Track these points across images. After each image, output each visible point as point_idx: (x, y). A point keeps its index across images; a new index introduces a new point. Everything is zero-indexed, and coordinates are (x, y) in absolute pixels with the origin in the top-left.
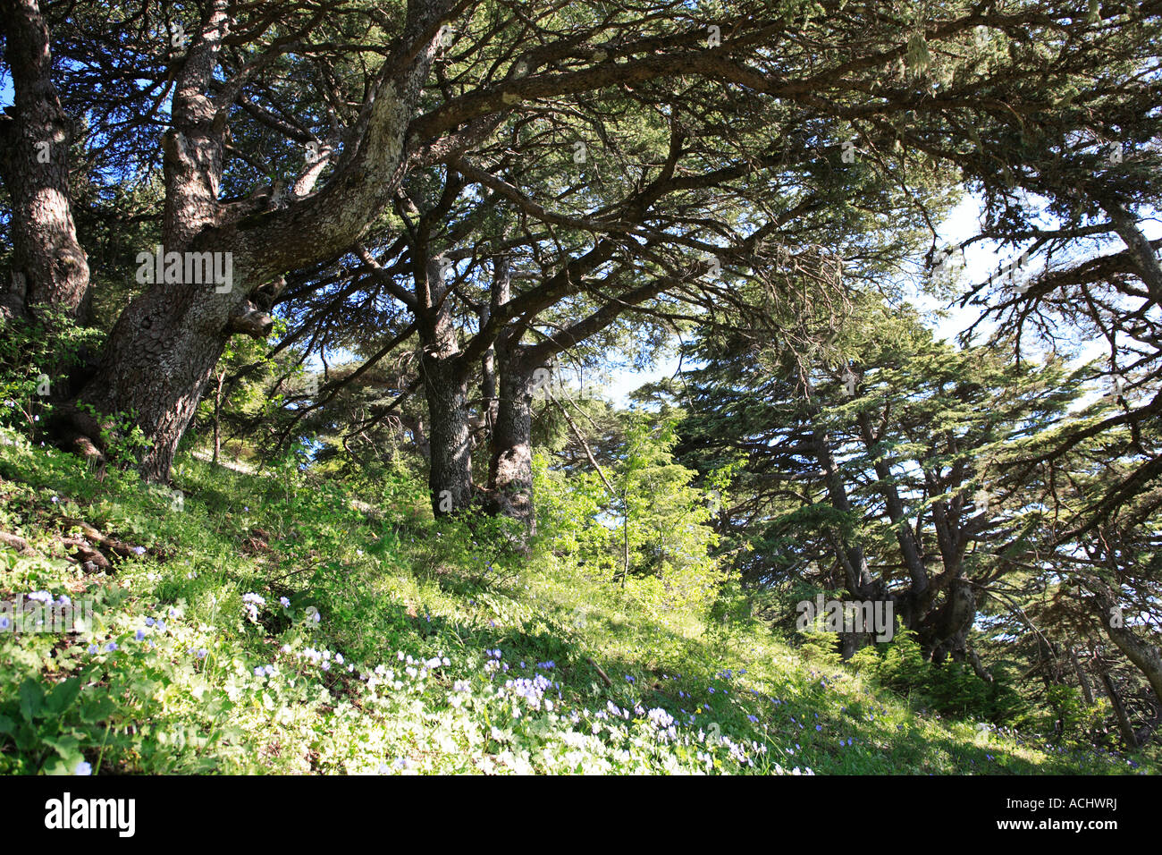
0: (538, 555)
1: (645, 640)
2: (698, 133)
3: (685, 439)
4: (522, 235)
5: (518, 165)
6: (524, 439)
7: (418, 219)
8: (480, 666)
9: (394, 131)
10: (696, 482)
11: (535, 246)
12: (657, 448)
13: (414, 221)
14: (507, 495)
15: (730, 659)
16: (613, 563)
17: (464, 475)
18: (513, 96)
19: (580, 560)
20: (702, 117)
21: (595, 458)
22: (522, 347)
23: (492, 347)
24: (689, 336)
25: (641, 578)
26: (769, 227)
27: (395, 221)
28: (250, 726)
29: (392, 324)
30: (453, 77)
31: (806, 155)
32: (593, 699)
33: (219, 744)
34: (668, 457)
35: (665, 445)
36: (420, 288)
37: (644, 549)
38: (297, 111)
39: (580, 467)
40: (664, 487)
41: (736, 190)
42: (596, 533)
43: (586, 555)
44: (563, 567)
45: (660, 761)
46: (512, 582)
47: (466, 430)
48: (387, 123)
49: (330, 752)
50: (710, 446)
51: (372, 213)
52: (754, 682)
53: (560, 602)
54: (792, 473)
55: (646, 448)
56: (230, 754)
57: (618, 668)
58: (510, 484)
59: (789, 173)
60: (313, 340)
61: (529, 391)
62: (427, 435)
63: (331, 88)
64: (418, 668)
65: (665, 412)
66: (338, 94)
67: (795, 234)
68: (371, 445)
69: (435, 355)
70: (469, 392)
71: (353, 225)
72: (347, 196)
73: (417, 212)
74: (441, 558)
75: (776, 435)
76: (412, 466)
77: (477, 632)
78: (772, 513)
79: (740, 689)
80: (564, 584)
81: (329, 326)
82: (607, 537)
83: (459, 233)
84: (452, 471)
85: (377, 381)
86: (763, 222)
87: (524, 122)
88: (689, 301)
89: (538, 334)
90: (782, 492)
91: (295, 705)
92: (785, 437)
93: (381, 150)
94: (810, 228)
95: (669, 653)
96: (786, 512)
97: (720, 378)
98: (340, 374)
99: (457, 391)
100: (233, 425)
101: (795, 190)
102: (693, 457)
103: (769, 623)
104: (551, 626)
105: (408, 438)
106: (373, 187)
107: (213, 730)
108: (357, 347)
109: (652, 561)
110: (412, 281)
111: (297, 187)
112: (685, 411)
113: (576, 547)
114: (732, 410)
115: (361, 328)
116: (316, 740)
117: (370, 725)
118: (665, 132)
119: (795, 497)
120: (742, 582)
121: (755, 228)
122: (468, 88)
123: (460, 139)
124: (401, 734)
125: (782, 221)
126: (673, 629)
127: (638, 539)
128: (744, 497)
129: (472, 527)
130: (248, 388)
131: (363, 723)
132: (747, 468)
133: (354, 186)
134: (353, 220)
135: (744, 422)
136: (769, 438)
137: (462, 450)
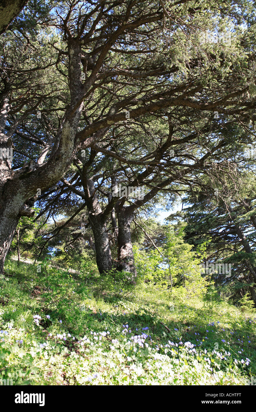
0: (138, 283)
1: (181, 312)
2: (178, 124)
3: (188, 233)
4: (120, 167)
5: (116, 143)
6: (129, 241)
7: (82, 166)
8: (121, 331)
9: (70, 138)
10: (193, 249)
11: (125, 171)
12: (178, 238)
13: (81, 167)
14: (125, 262)
15: (214, 315)
16: (166, 282)
17: (109, 256)
18: (111, 121)
19: (154, 283)
20: (179, 119)
21: (155, 244)
22: (124, 207)
23: (114, 208)
24: (184, 195)
25: (178, 287)
26: (209, 154)
27: (74, 168)
28: (41, 366)
29: (77, 204)
30: (89, 115)
31: (219, 127)
32: (164, 338)
33: (30, 375)
34: (182, 241)
35: (181, 237)
36: (85, 190)
37: (178, 276)
38: (36, 132)
39: (151, 247)
40: (182, 252)
41: (195, 143)
42: (159, 273)
43: (156, 280)
44: (148, 286)
45: (191, 362)
46: (130, 295)
47: (107, 240)
48: (68, 136)
49: (70, 373)
50: (197, 235)
51: (66, 168)
52: (224, 324)
53: (149, 300)
54: (229, 241)
55: (174, 239)
56: (34, 378)
57: (172, 325)
58: (125, 258)
59: (213, 134)
60: (50, 213)
61: (129, 223)
62: (94, 242)
63: (47, 124)
64: (98, 336)
65: (179, 224)
66: (50, 126)
67: (218, 155)
68: (74, 249)
69: (93, 214)
70: (107, 226)
71: (59, 174)
72: (56, 164)
73: (82, 164)
74: (103, 289)
75: (221, 228)
76: (90, 254)
77: (119, 316)
78: (223, 257)
79: (219, 327)
80: (149, 293)
81: (55, 207)
82: (163, 273)
83: (97, 169)
84: (104, 256)
85: (74, 225)
86: (206, 152)
87: (116, 128)
88: (183, 184)
89: (130, 202)
90: (226, 249)
91: (56, 355)
92: (224, 228)
93: (67, 146)
94: (224, 152)
95: (191, 316)
96: (228, 256)
97: (198, 209)
98: (60, 224)
99: (103, 226)
100: (24, 247)
101: (216, 140)
102: (192, 240)
103: (228, 298)
104: (146, 311)
105: (87, 243)
106: (65, 159)
107: (28, 369)
108: (65, 213)
109: (181, 281)
110: (82, 188)
111: (39, 161)
112: (186, 223)
113: (152, 278)
114: (204, 221)
115: (66, 207)
116: (64, 368)
117: (83, 360)
118: (166, 125)
119: (231, 250)
120: (215, 285)
121: (203, 155)
122: (95, 118)
123: (94, 138)
124: (95, 362)
125: (213, 151)
126: (191, 305)
127: (175, 273)
128: (212, 252)
129: (114, 276)
130: (28, 232)
131: (81, 360)
132: (212, 242)
133: (58, 160)
134: (59, 172)
135: (209, 225)
136: (218, 229)
137: (107, 247)
